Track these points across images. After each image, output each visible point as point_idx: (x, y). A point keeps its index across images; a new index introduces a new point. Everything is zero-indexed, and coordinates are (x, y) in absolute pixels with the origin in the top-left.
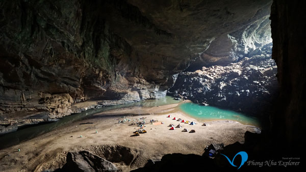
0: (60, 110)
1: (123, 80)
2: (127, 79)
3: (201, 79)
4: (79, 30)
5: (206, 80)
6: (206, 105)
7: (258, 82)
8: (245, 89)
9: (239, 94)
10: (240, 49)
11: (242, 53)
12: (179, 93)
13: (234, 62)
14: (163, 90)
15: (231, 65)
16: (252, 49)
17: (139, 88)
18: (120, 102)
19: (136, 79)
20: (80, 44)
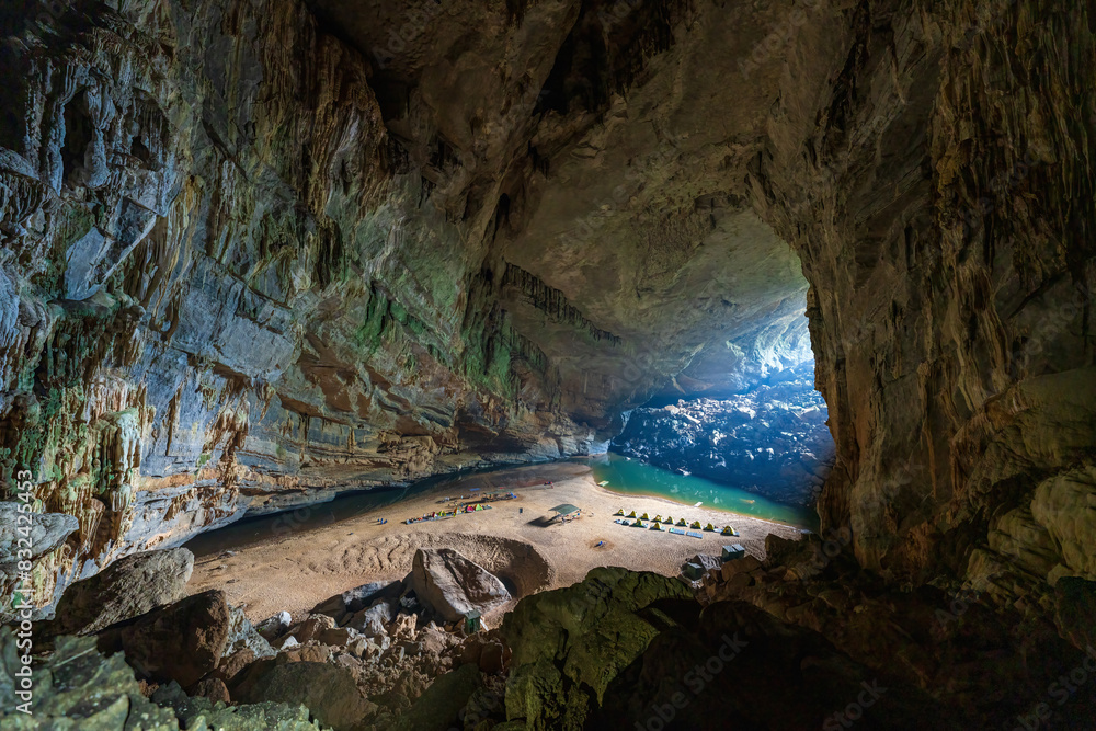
0: (413, 466)
1: (529, 416)
2: (537, 416)
3: (676, 422)
4: (459, 327)
5: (686, 425)
6: (686, 473)
7: (790, 435)
8: (764, 448)
9: (752, 457)
10: (751, 369)
11: (758, 376)
12: (632, 446)
13: (740, 393)
14: (604, 441)
15: (734, 398)
16: (776, 370)
17: (557, 433)
18: (522, 458)
19: (552, 417)
20: (461, 350)
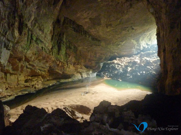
0: (37, 86)
1: (72, 67)
2: (74, 66)
3: (116, 65)
4: (50, 40)
5: (119, 66)
6: (120, 80)
7: (149, 67)
8: (143, 71)
9: (139, 74)
10: (138, 47)
11: (140, 50)
12: (103, 74)
13: (135, 55)
14: (95, 73)
15: (133, 57)
16: (145, 47)
17: (81, 72)
18: (70, 80)
19: (79, 66)
20: (51, 47)
